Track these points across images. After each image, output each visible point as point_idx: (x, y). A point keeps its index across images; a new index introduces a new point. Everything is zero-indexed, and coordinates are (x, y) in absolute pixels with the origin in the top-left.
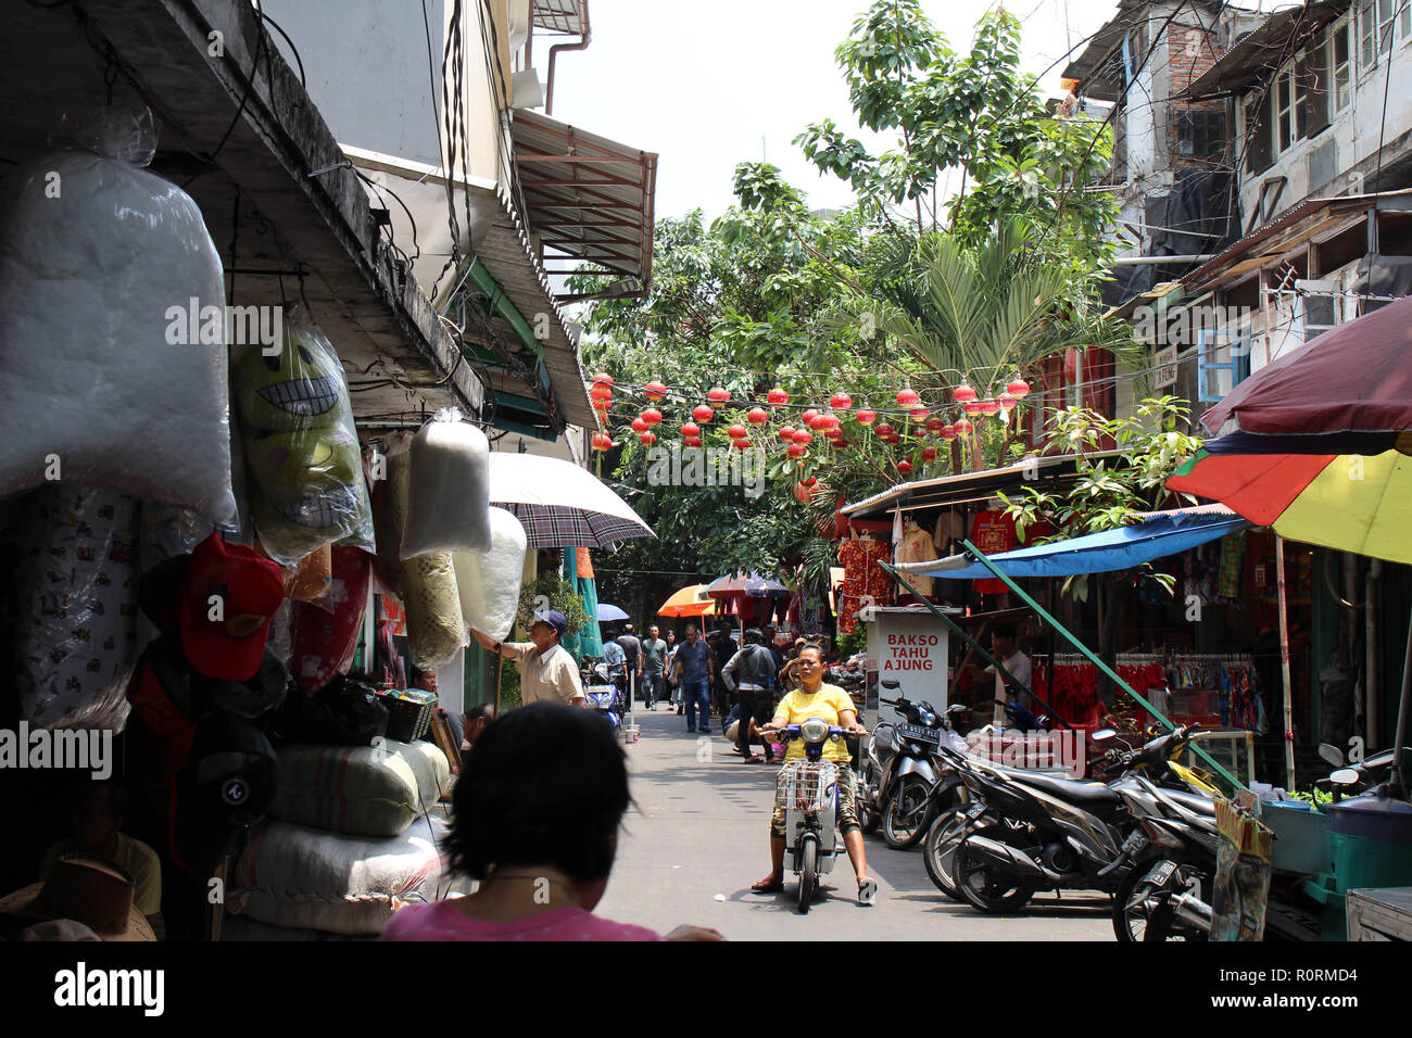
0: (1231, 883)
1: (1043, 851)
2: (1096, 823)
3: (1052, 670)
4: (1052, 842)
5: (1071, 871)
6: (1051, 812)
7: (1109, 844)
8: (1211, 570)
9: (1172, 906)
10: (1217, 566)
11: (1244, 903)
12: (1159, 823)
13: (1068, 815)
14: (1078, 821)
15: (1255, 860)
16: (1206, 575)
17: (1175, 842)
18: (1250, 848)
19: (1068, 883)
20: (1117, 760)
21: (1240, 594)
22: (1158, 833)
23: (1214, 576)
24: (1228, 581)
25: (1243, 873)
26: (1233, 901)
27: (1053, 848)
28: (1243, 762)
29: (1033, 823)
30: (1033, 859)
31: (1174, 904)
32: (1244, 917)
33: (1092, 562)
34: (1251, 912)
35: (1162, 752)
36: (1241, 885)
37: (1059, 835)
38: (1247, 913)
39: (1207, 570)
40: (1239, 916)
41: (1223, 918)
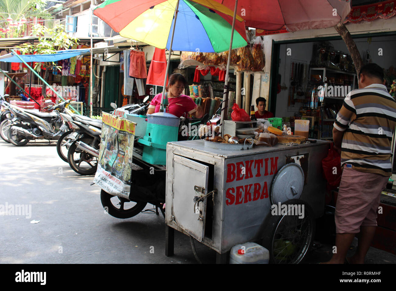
0: (115, 140)
1: (32, 130)
2: (46, 123)
3: (30, 88)
4: (35, 128)
5: (40, 135)
6: (35, 120)
7: (49, 128)
8: (69, 68)
9: (76, 145)
10: (70, 67)
11: (120, 146)
12: (72, 122)
13: (39, 121)
14: (42, 122)
15: (125, 133)
16: (68, 69)
17: (77, 127)
18: (123, 129)
19: (39, 138)
20: (51, 108)
21: (75, 74)
22: (72, 125)
23: (69, 69)
24: (72, 71)
25: (120, 137)
26: (115, 146)
27: (35, 129)
28: (80, 109)
29: (29, 122)
30: (30, 132)
31: (77, 144)
32: (119, 151)
33: (45, 59)
34: (122, 149)
35: (63, 106)
36: (119, 141)
37: (36, 126)
38: (120, 149)
39: (67, 68)
40: (117, 150)
41: (111, 151)
